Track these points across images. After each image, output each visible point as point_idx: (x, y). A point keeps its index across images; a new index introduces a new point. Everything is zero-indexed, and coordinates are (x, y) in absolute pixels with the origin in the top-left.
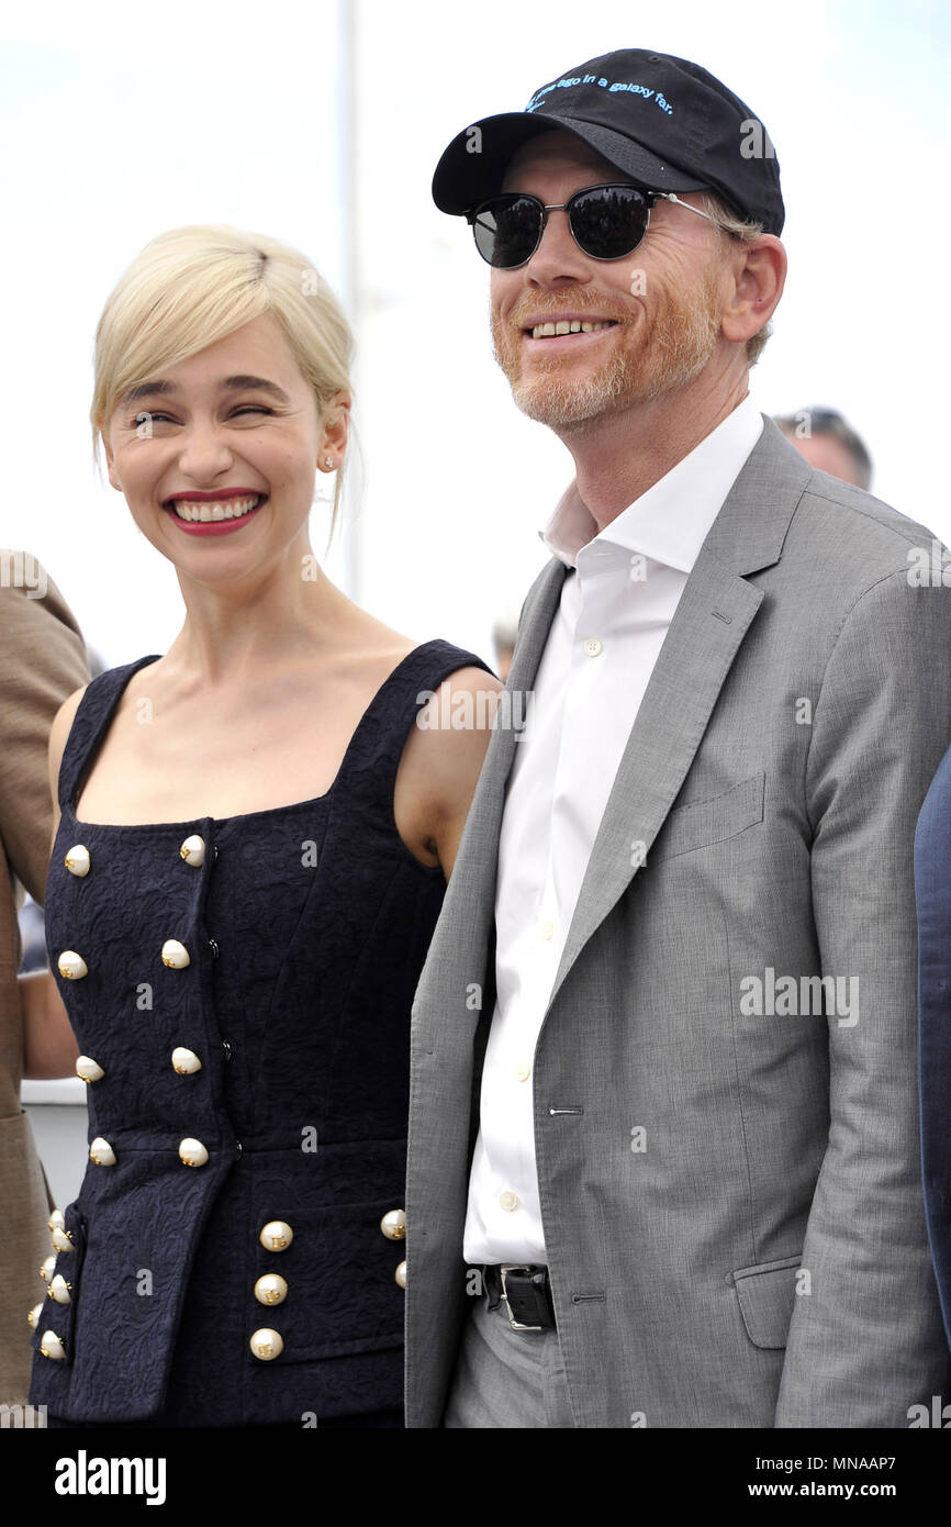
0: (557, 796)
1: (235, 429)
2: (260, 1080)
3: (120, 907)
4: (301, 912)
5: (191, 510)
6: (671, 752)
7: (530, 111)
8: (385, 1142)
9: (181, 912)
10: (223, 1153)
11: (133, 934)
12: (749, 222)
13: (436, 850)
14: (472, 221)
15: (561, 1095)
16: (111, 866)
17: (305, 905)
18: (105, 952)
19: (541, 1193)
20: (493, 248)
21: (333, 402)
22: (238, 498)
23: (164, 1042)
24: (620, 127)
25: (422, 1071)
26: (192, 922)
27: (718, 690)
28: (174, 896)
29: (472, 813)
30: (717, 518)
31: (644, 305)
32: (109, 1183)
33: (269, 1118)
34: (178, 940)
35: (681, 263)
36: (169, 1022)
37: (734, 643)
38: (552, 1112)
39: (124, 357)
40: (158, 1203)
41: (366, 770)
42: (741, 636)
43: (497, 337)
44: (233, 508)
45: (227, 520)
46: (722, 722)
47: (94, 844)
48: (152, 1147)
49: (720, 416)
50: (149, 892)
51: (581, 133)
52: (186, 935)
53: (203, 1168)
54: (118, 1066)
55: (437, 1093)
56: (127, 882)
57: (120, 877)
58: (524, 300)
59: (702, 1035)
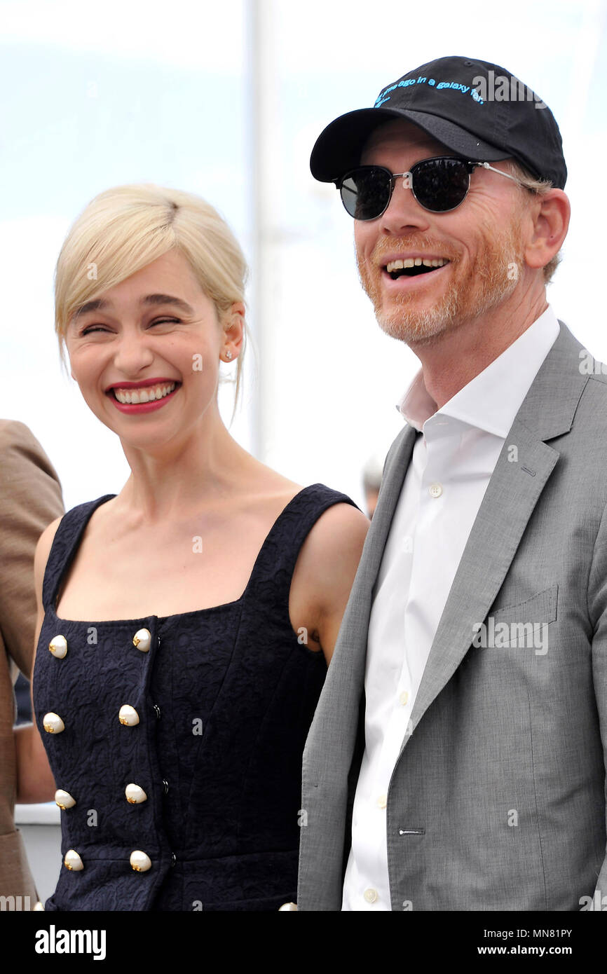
0: (410, 599)
1: (154, 335)
2: (189, 807)
3: (89, 681)
4: (221, 685)
5: (125, 395)
6: (490, 569)
7: (378, 106)
8: (280, 854)
9: (133, 685)
10: (162, 861)
11: (98, 701)
12: (542, 180)
13: (318, 638)
14: (339, 186)
15: (408, 820)
16: (82, 651)
17: (223, 680)
18: (78, 713)
19: (391, 892)
20: (355, 206)
21: (230, 311)
22: (159, 385)
23: (120, 779)
24: (446, 115)
25: (310, 799)
26: (141, 692)
27: (525, 525)
28: (129, 673)
29: (347, 611)
30: (526, 398)
31: (467, 247)
32: (77, 884)
33: (196, 836)
34: (130, 705)
35: (494, 214)
36: (124, 765)
37: (537, 491)
38: (401, 832)
39: (73, 284)
40: (114, 898)
41: (269, 581)
42: (543, 485)
43: (363, 272)
44: (155, 392)
45: (151, 402)
46: (529, 548)
47: (70, 635)
48: (110, 857)
49: (525, 324)
50: (110, 671)
51: (418, 121)
52: (137, 701)
53: (146, 873)
54: (86, 798)
55: (321, 815)
56: (94, 663)
57: (89, 659)
58: (380, 244)
59: (511, 777)
